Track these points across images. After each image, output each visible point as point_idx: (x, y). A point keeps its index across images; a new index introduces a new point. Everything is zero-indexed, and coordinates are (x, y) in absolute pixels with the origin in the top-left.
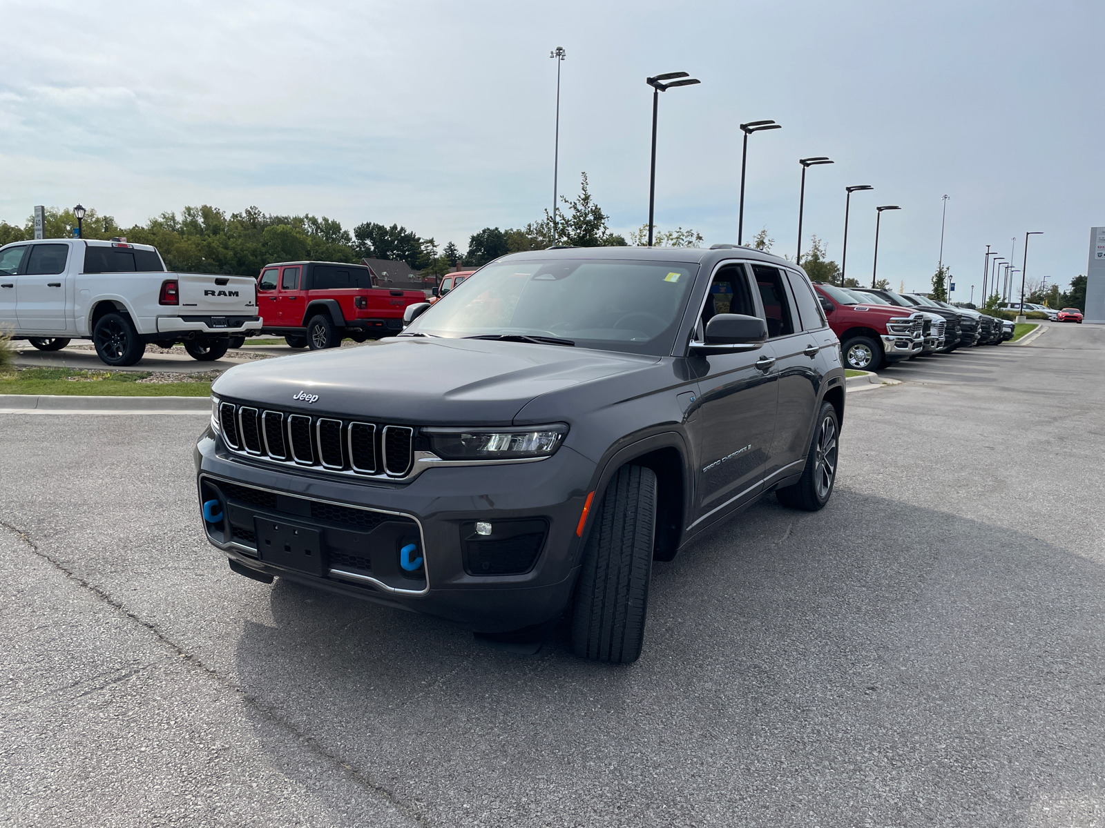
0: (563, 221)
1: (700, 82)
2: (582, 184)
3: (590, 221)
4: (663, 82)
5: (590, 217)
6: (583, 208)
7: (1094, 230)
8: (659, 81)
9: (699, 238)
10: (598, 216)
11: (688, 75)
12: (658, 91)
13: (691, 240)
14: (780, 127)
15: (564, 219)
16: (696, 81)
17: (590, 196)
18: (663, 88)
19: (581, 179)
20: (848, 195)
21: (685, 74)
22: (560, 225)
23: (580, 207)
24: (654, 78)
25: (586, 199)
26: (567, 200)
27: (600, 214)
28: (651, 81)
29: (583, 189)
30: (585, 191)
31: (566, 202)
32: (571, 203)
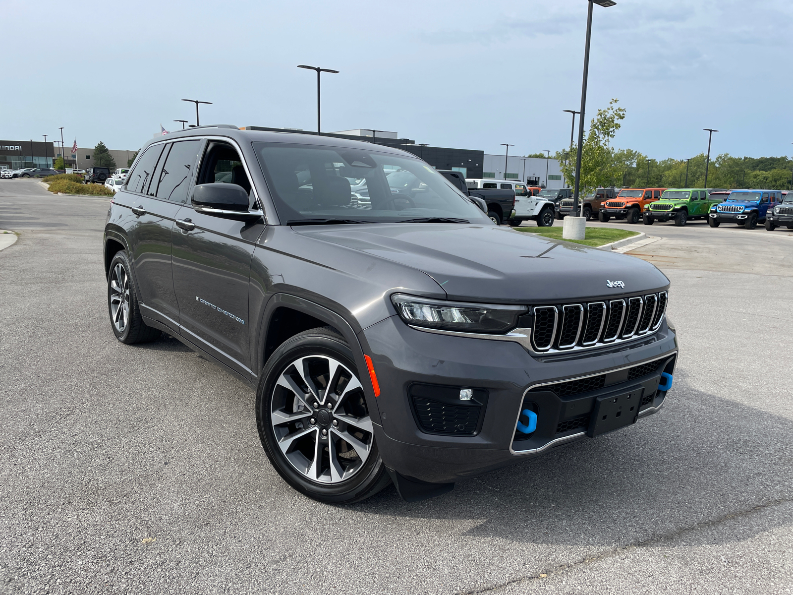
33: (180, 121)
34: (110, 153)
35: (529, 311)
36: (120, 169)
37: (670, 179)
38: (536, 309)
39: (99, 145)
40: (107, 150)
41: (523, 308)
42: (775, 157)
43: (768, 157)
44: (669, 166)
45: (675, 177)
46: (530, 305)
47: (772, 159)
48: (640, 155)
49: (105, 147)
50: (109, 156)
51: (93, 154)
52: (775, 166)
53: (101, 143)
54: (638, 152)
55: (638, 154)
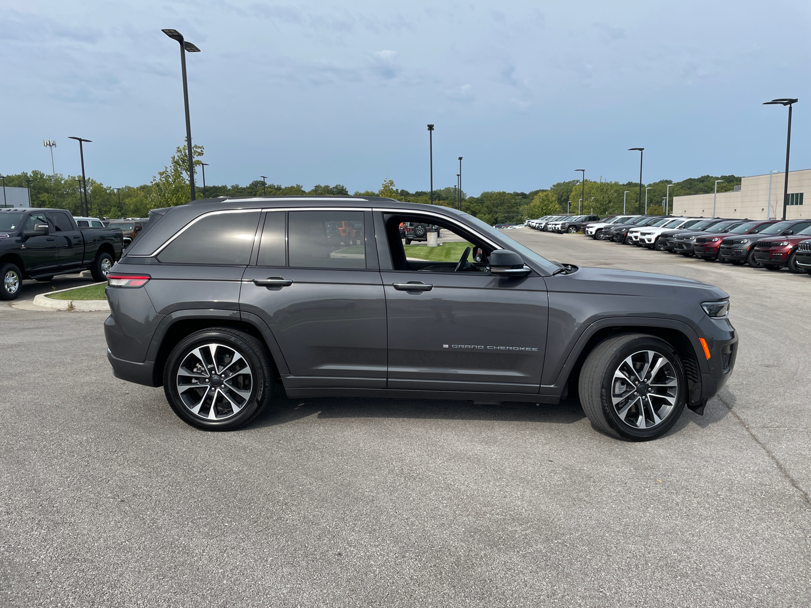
37: (132, 207)
42: (217, 186)
43: (211, 186)
44: (128, 193)
45: (136, 205)
47: (214, 187)
48: (95, 183)
52: (218, 194)
54: (91, 179)
55: (92, 180)
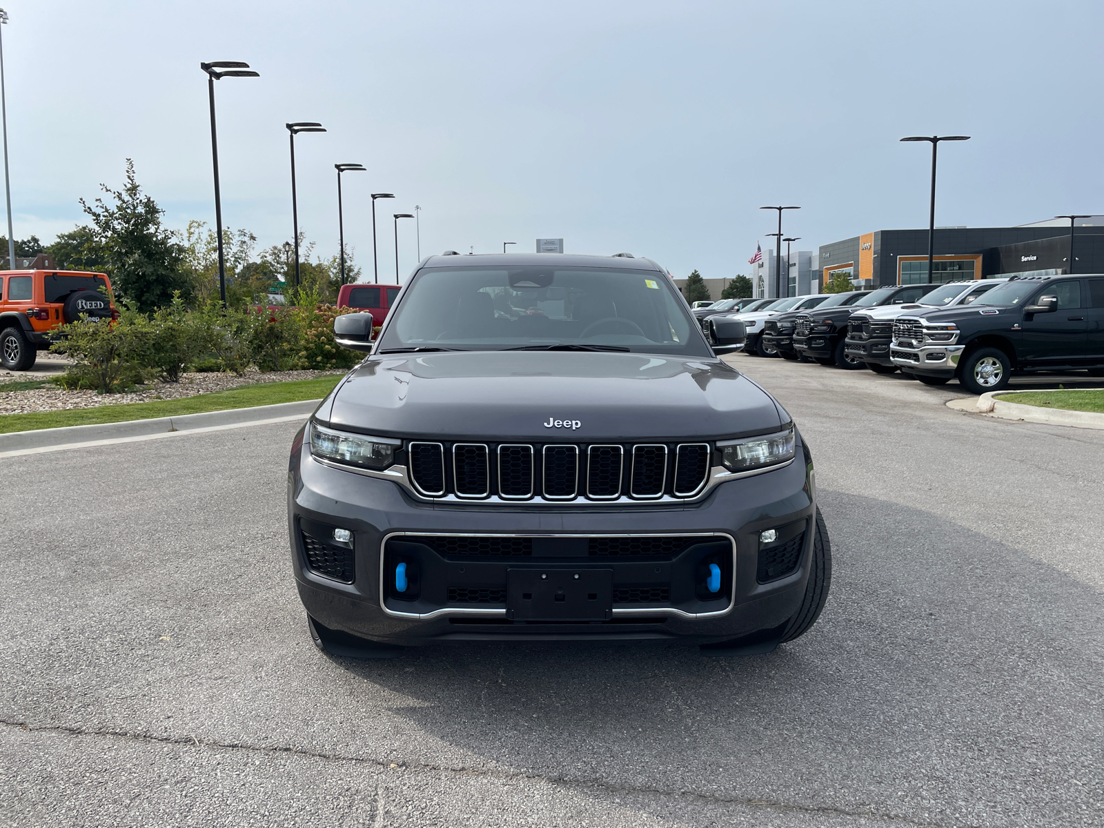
0: (106, 214)
1: (259, 76)
2: (128, 172)
3: (140, 215)
4: (218, 70)
5: (141, 210)
6: (130, 199)
7: (538, 241)
8: (213, 68)
9: (253, 238)
10: (151, 209)
11: (248, 67)
12: (213, 79)
13: (243, 240)
14: (326, 131)
15: (107, 211)
16: (255, 74)
17: (138, 186)
18: (218, 76)
19: (126, 166)
20: (373, 202)
21: (246, 66)
22: (101, 218)
23: (126, 197)
24: (209, 64)
25: (133, 190)
26: (108, 188)
27: (154, 207)
28: (205, 67)
29: (129, 177)
30: (132, 180)
31: (107, 191)
32: (114, 193)
33: (773, 235)
34: (704, 283)
35: (402, 446)
36: (696, 302)
38: (412, 445)
39: (693, 274)
40: (702, 279)
41: (397, 442)
46: (406, 439)
49: (699, 276)
50: (703, 287)
51: (685, 286)
53: (696, 271)
